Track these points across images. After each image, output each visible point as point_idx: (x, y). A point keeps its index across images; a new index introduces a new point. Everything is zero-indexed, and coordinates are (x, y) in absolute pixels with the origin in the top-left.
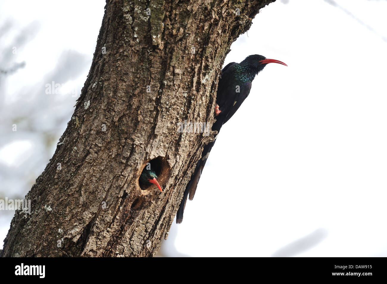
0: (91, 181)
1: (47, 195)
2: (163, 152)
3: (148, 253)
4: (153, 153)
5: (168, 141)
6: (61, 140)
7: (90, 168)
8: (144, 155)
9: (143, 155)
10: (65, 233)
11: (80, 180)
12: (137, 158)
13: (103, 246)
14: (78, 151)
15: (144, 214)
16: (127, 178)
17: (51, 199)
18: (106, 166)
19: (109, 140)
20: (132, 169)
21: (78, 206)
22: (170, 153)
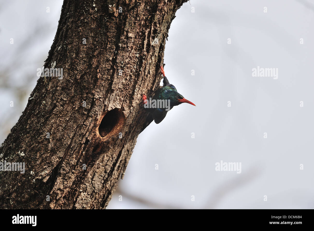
0: (58, 130)
1: (20, 142)
2: (119, 104)
3: (107, 191)
4: (110, 105)
5: (123, 95)
6: (32, 95)
7: (57, 119)
8: (103, 108)
9: (102, 107)
10: (37, 174)
11: (48, 129)
12: (97, 110)
13: (69, 185)
14: (46, 105)
15: (103, 157)
16: (89, 127)
17: (24, 146)
18: (70, 117)
19: (73, 95)
20: (93, 119)
21: (47, 151)
22: (125, 105)
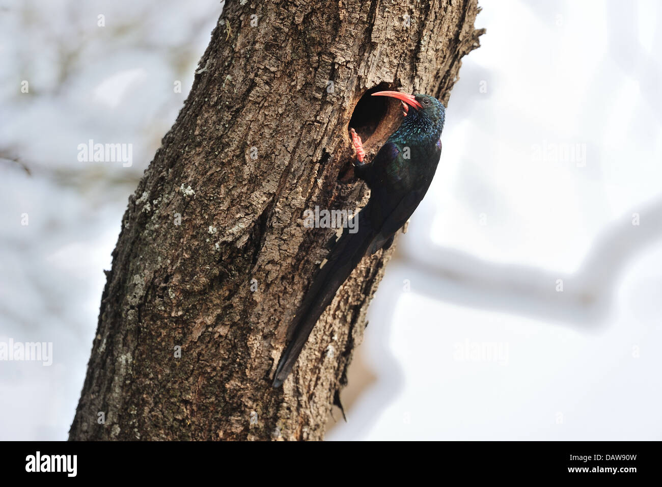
0: (261, 135)
1: (183, 166)
2: (389, 74)
3: (374, 259)
4: (370, 77)
5: (397, 54)
6: (202, 65)
7: (259, 113)
8: (355, 83)
9: (352, 82)
10: (221, 233)
11: (241, 136)
12: (343, 88)
13: (291, 252)
14: (233, 83)
15: (361, 189)
16: (327, 126)
17: (191, 173)
18: (287, 106)
19: (289, 58)
20: (335, 108)
21: (241, 182)
22: (403, 75)
